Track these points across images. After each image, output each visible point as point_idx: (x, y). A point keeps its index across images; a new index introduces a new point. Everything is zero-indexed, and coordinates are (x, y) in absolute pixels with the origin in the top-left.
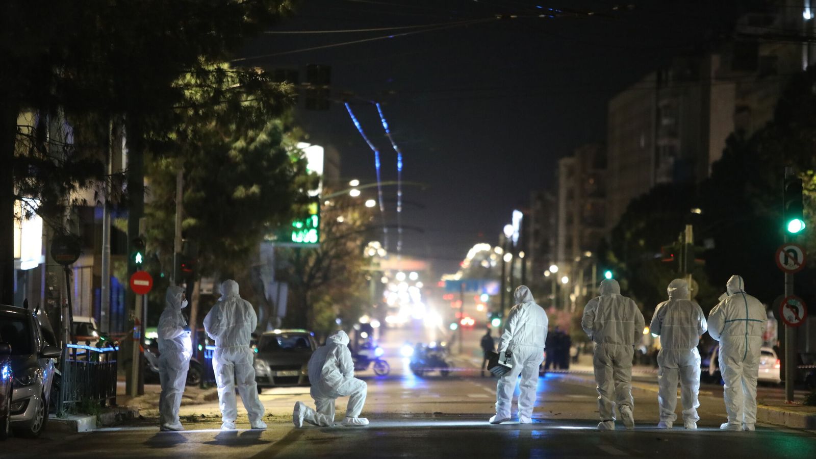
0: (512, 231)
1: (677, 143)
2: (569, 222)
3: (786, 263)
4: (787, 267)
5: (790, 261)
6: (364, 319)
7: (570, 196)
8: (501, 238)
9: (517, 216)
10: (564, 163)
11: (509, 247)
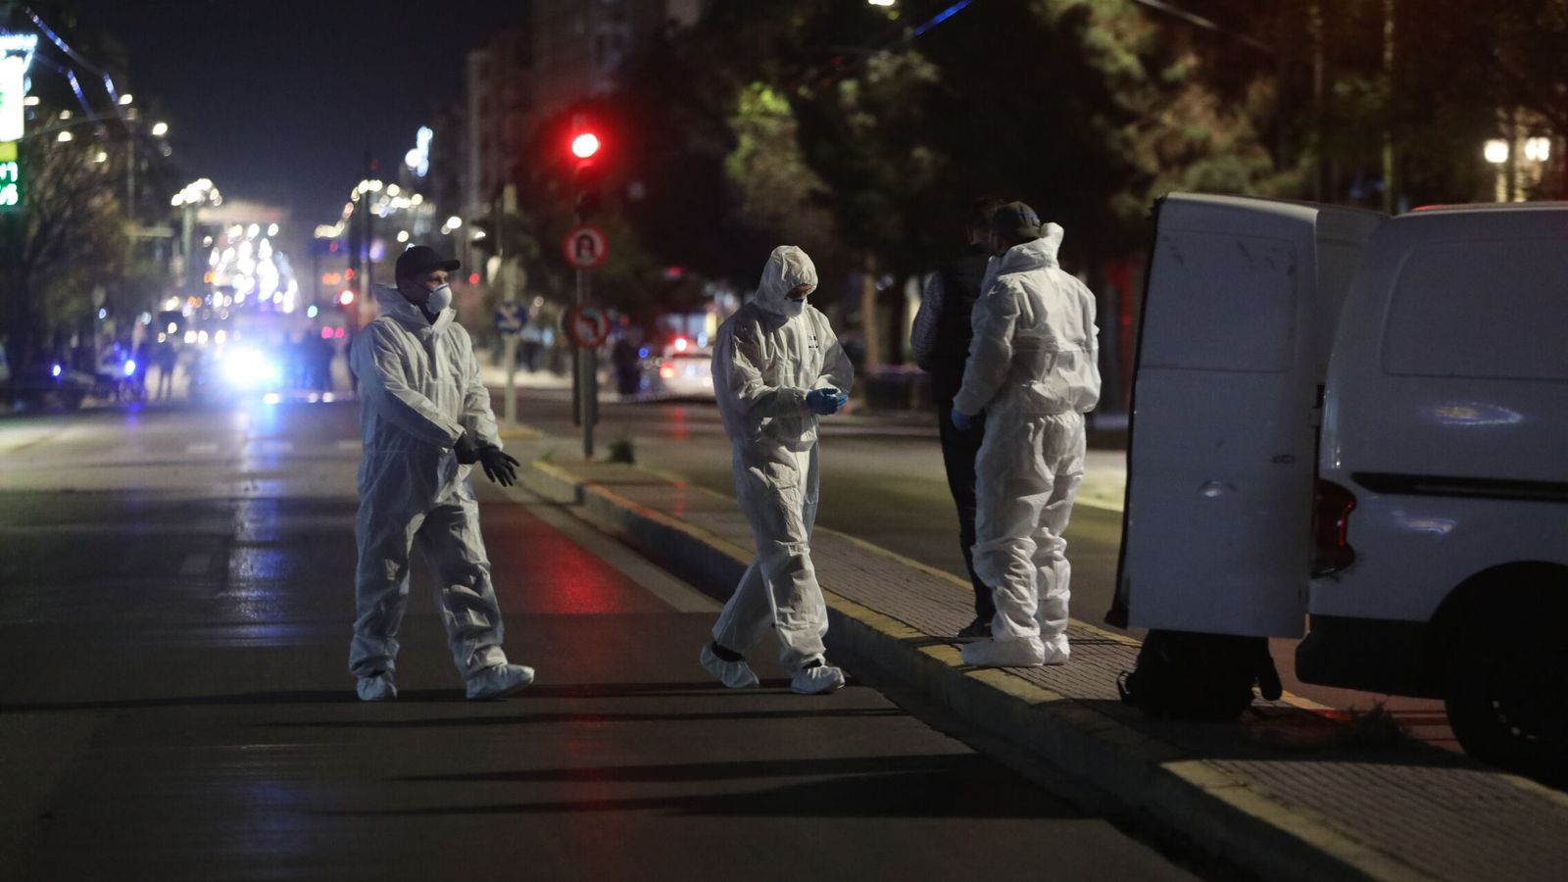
0: (417, 159)
1: (625, 30)
2: (485, 147)
3: (579, 253)
4: (579, 261)
5: (585, 252)
6: (170, 305)
7: (485, 110)
8: (402, 171)
9: (425, 136)
10: (476, 58)
11: (413, 184)
